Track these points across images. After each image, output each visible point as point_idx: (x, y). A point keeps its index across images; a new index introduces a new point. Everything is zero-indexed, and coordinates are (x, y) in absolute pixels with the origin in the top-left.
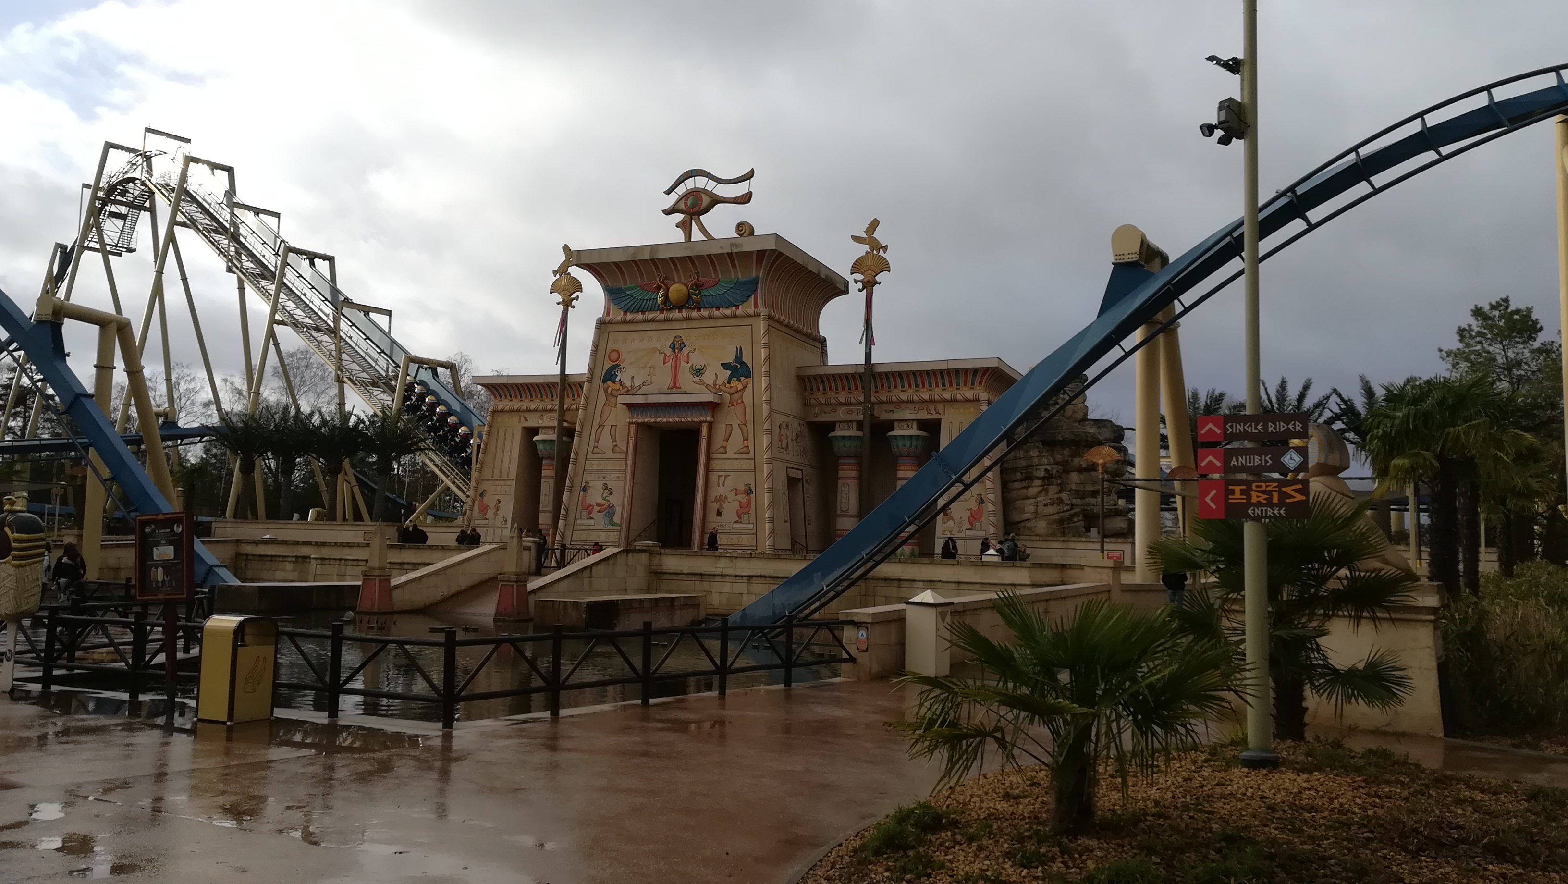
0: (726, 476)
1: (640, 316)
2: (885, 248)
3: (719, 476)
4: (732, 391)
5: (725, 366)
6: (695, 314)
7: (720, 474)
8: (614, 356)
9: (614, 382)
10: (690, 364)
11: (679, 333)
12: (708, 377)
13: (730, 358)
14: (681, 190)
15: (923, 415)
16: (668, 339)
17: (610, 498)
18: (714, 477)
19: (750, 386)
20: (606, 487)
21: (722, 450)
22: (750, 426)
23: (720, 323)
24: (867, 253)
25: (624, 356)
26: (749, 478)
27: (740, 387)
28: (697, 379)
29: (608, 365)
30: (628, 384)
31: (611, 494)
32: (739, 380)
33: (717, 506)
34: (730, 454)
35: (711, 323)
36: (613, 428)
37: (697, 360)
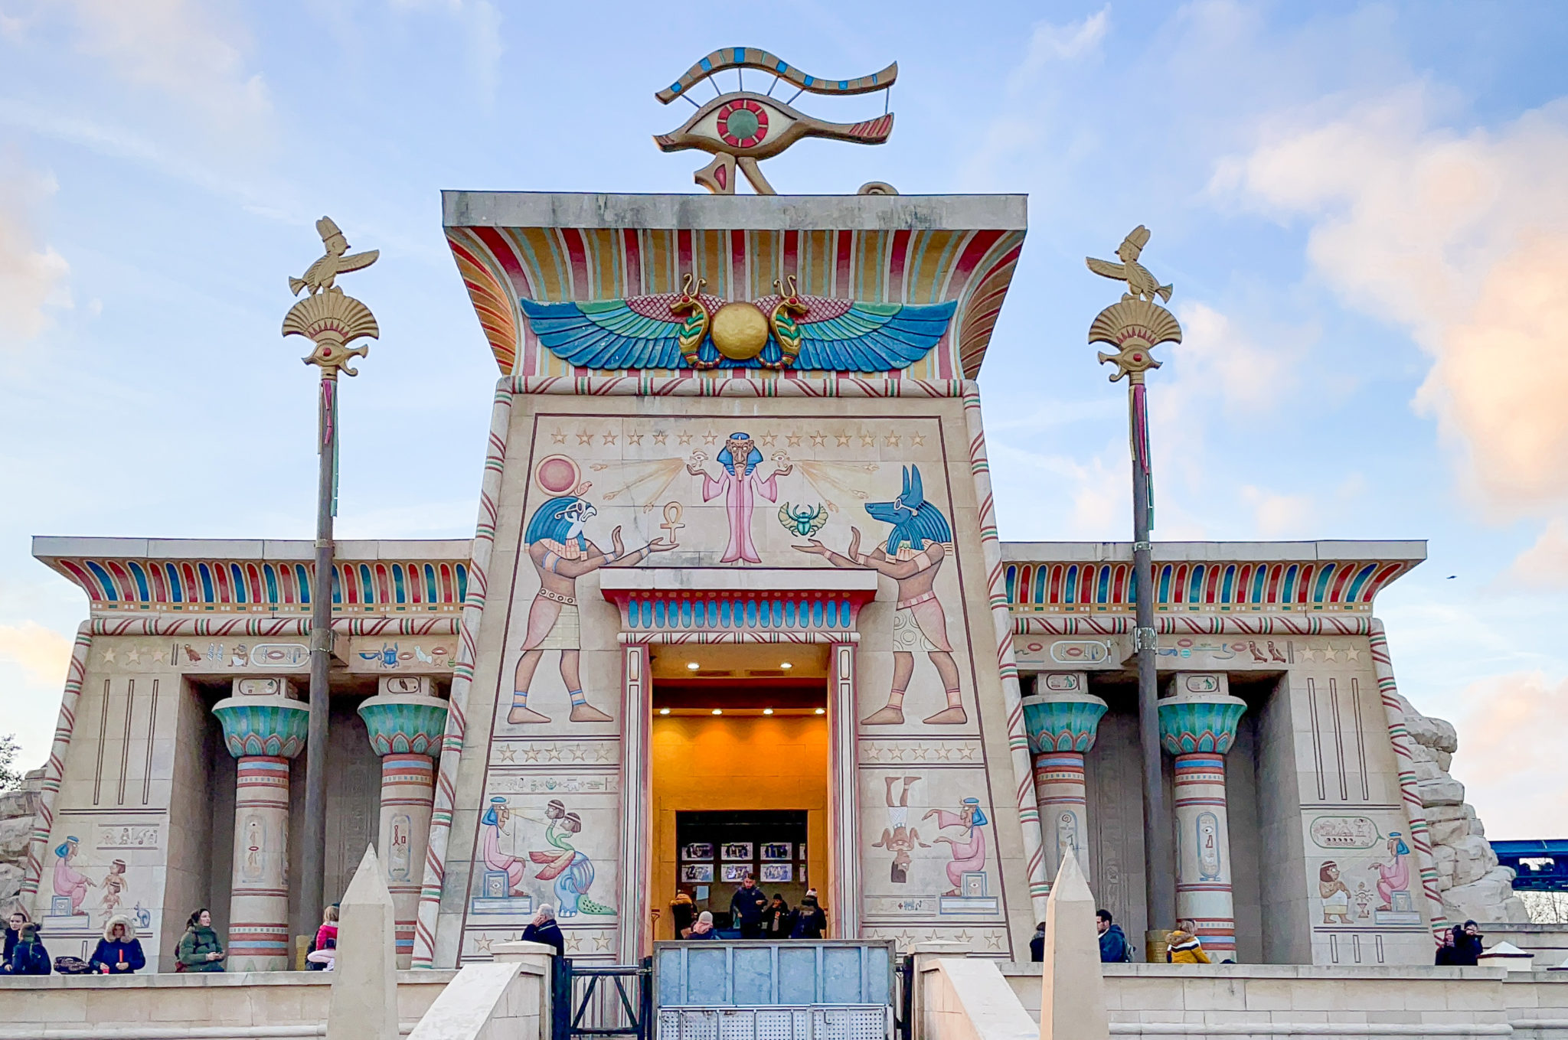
0: (909, 780)
1: (627, 381)
2: (1166, 292)
3: (889, 781)
4: (904, 570)
5: (877, 511)
6: (783, 382)
7: (892, 773)
8: (556, 474)
9: (562, 540)
10: (780, 503)
11: (742, 426)
12: (835, 537)
13: (890, 492)
14: (704, 93)
15: (1245, 663)
16: (711, 440)
17: (575, 841)
18: (875, 782)
19: (950, 560)
20: (558, 810)
21: (890, 715)
22: (961, 657)
23: (851, 407)
24: (1125, 297)
25: (585, 475)
26: (972, 785)
27: (923, 562)
28: (803, 541)
29: (539, 497)
30: (605, 545)
31: (576, 828)
32: (917, 546)
33: (893, 856)
34: (913, 724)
35: (831, 406)
36: (570, 658)
37: (797, 493)
